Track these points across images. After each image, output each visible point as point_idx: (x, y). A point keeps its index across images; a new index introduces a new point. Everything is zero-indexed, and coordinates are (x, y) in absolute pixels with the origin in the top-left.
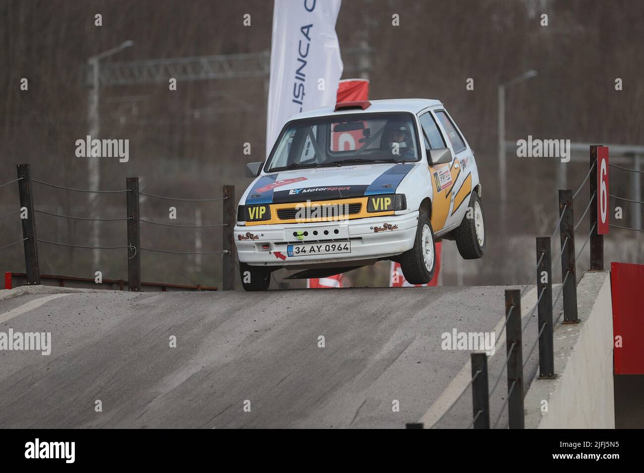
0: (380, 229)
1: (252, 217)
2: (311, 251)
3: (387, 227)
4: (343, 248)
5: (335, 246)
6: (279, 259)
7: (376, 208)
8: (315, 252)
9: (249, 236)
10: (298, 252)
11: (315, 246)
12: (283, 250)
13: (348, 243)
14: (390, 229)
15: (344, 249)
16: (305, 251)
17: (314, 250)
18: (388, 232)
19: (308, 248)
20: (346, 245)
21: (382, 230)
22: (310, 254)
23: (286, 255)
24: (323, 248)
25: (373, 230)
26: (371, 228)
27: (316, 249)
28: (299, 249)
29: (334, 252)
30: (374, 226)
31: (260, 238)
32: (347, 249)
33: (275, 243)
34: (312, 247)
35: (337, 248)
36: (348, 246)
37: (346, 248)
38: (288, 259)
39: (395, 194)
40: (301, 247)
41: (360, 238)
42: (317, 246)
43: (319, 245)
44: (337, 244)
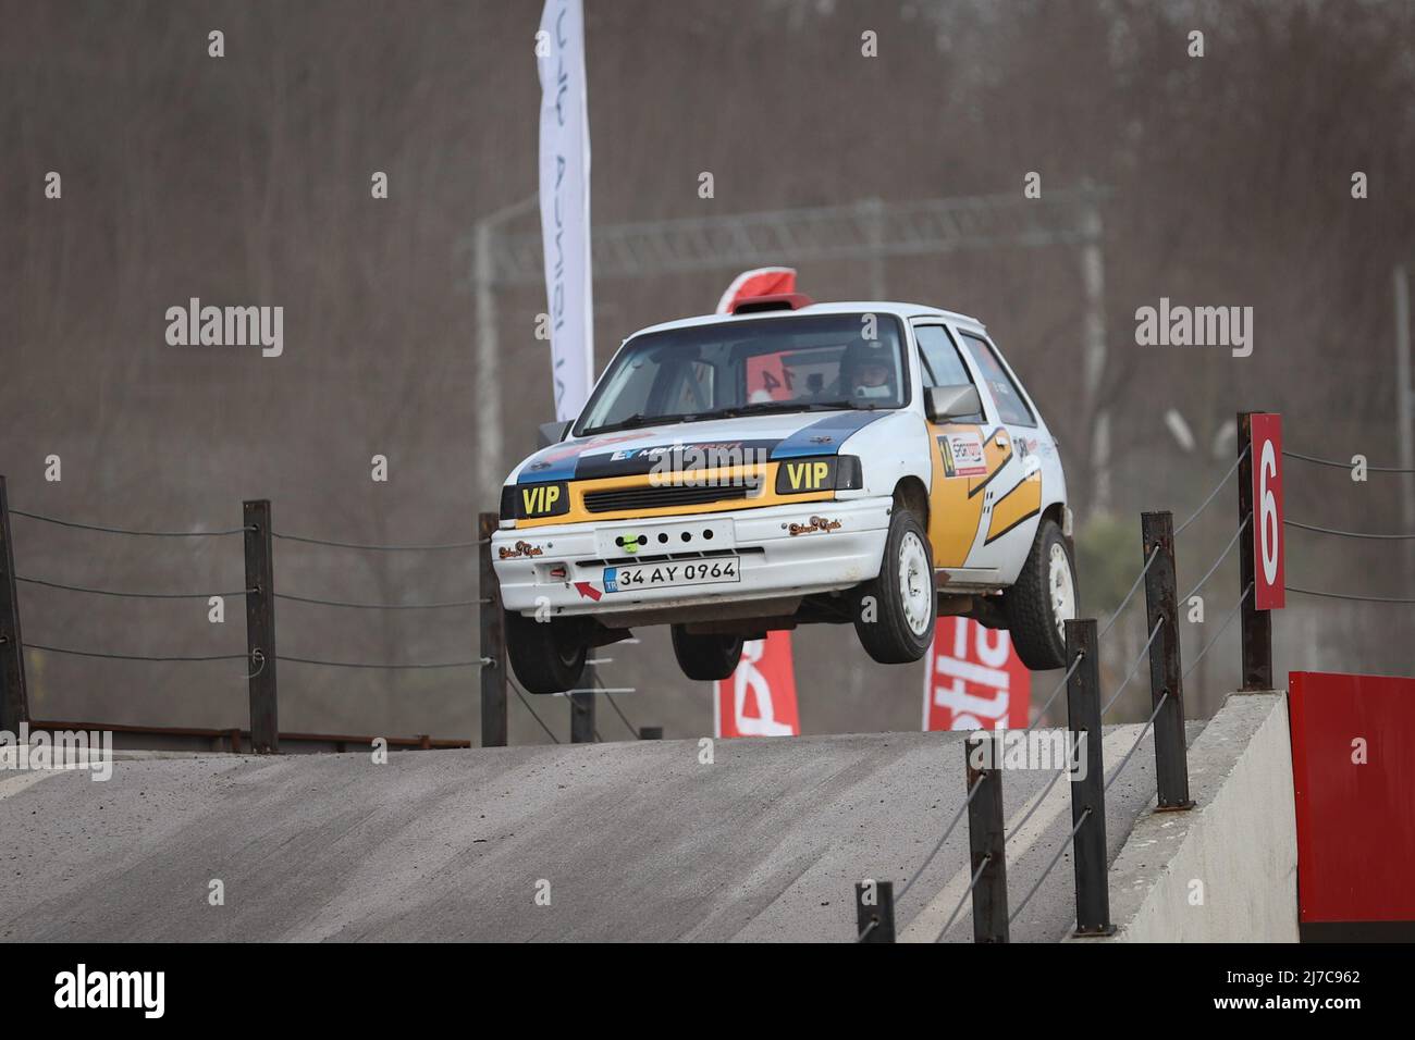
0: (803, 529)
1: (529, 510)
2: (654, 578)
3: (819, 524)
4: (722, 570)
5: (707, 568)
6: (587, 599)
7: (796, 485)
8: (663, 580)
9: (523, 549)
10: (626, 581)
11: (663, 567)
12: (595, 577)
13: (734, 561)
14: (823, 528)
15: (725, 572)
16: (641, 580)
17: (660, 577)
18: (819, 536)
19: (647, 571)
20: (730, 565)
21: (808, 530)
22: (653, 585)
23: (601, 589)
24: (680, 573)
25: (788, 531)
26: (784, 527)
27: (665, 574)
28: (629, 574)
29: (703, 581)
30: (789, 522)
31: (546, 551)
32: (732, 573)
33: (577, 564)
34: (658, 571)
35: (709, 571)
36: (734, 567)
37: (729, 570)
38: (605, 597)
39: (837, 455)
40: (633, 570)
41: (759, 550)
42: (668, 569)
43: (671, 566)
44: (711, 563)
